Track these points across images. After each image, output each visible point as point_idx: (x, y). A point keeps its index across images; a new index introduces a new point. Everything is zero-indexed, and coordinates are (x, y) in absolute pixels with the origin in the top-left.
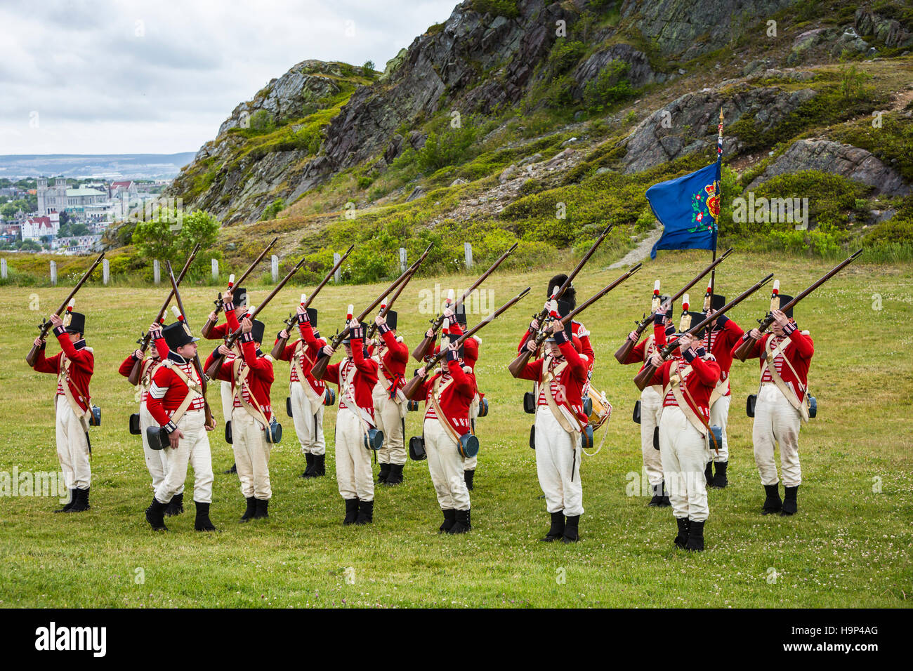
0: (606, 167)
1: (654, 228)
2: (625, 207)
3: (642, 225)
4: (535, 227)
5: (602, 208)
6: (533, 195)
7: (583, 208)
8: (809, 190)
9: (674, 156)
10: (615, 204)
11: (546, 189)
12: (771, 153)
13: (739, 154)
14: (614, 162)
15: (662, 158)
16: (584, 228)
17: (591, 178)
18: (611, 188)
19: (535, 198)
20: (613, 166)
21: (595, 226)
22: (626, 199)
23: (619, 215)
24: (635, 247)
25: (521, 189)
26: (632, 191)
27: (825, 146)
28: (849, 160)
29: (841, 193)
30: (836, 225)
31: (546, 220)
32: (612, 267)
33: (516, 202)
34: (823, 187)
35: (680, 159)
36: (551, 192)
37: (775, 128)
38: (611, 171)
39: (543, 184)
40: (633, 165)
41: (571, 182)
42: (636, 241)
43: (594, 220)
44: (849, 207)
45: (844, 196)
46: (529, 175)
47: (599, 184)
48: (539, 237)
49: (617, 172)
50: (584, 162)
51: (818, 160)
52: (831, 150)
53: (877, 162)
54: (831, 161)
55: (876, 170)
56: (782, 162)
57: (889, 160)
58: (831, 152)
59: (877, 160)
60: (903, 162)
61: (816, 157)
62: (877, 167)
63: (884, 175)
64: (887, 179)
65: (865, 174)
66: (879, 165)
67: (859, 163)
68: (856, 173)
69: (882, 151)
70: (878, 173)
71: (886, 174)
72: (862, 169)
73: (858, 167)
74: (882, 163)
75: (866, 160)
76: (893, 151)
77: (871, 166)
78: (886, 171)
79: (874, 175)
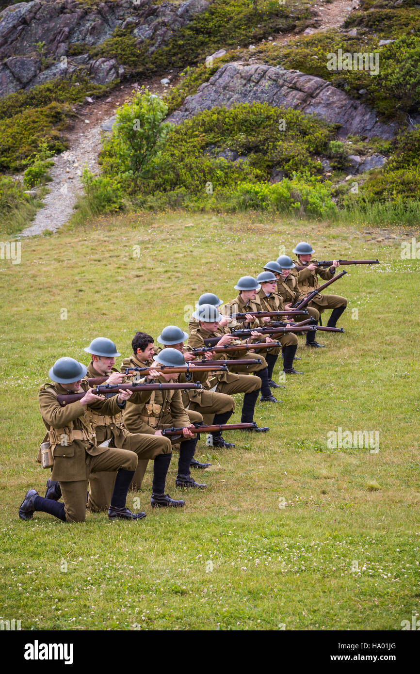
1: (50, 180)
3: (35, 176)
8: (261, 129)
9: (28, 83)
13: (121, 82)
15: (11, 85)
24: (40, 206)
27: (265, 72)
28: (300, 90)
29: (304, 133)
35: (37, 87)
37: (166, 48)
42: (36, 198)
45: (311, 137)
51: (257, 90)
52: (273, 77)
53: (338, 93)
54: (275, 91)
55: (338, 104)
56: (207, 93)
57: (355, 91)
58: (274, 80)
59: (338, 92)
60: (376, 94)
61: (254, 86)
62: (339, 100)
63: (350, 110)
64: (356, 116)
65: (325, 109)
66: (342, 97)
67: (315, 95)
68: (312, 107)
69: (345, 79)
70: (342, 107)
71: (352, 109)
72: (320, 103)
73: (315, 100)
74: (346, 95)
75: (324, 90)
76: (359, 79)
77: (331, 98)
78: (352, 105)
79: (337, 110)
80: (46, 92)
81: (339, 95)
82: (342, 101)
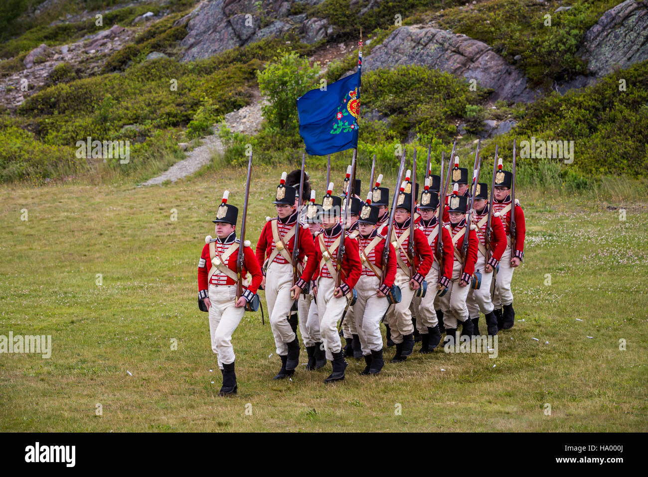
0: (159, 51)
1: (211, 133)
2: (178, 105)
3: (196, 129)
4: (61, 126)
5: (149, 105)
6: (63, 85)
7: (124, 104)
9: (246, 40)
10: (165, 100)
11: (80, 78)
12: (368, 42)
13: (328, 42)
14: (170, 46)
15: (231, 42)
16: (123, 131)
17: (139, 66)
18: (163, 80)
19: (64, 88)
20: (169, 50)
21: (136, 128)
22: (180, 94)
23: (169, 114)
24: (183, 158)
25: (51, 76)
26: (188, 85)
27: (434, 35)
28: (462, 54)
30: (440, 137)
31: (76, 117)
32: (150, 182)
33: (40, 93)
34: (427, 89)
35: (252, 44)
36: (87, 80)
37: (377, 10)
38: (166, 57)
39: (78, 71)
40: (194, 50)
41: (114, 69)
42: (186, 150)
43: (137, 120)
44: (457, 115)
45: (454, 101)
46: (62, 58)
47: (148, 74)
48: (65, 139)
49: (173, 58)
50: (132, 44)
51: (423, 53)
52: (440, 41)
53: (497, 58)
54: (439, 55)
55: (495, 69)
56: (379, 54)
57: (511, 57)
58: (441, 44)
59: (496, 56)
60: (529, 60)
61: (422, 49)
62: (496, 65)
63: (504, 76)
64: (509, 81)
65: (482, 73)
66: (499, 62)
67: (475, 59)
68: (470, 71)
69: (504, 44)
70: (498, 72)
71: (507, 74)
72: (478, 67)
73: (473, 64)
74: (503, 60)
75: (484, 55)
76: (517, 45)
77: (489, 63)
78: (507, 70)
79: (493, 75)
80: (256, 49)
81: (497, 60)
82: (498, 66)
